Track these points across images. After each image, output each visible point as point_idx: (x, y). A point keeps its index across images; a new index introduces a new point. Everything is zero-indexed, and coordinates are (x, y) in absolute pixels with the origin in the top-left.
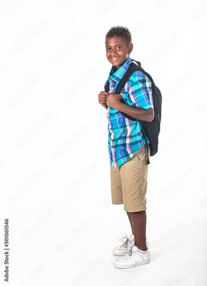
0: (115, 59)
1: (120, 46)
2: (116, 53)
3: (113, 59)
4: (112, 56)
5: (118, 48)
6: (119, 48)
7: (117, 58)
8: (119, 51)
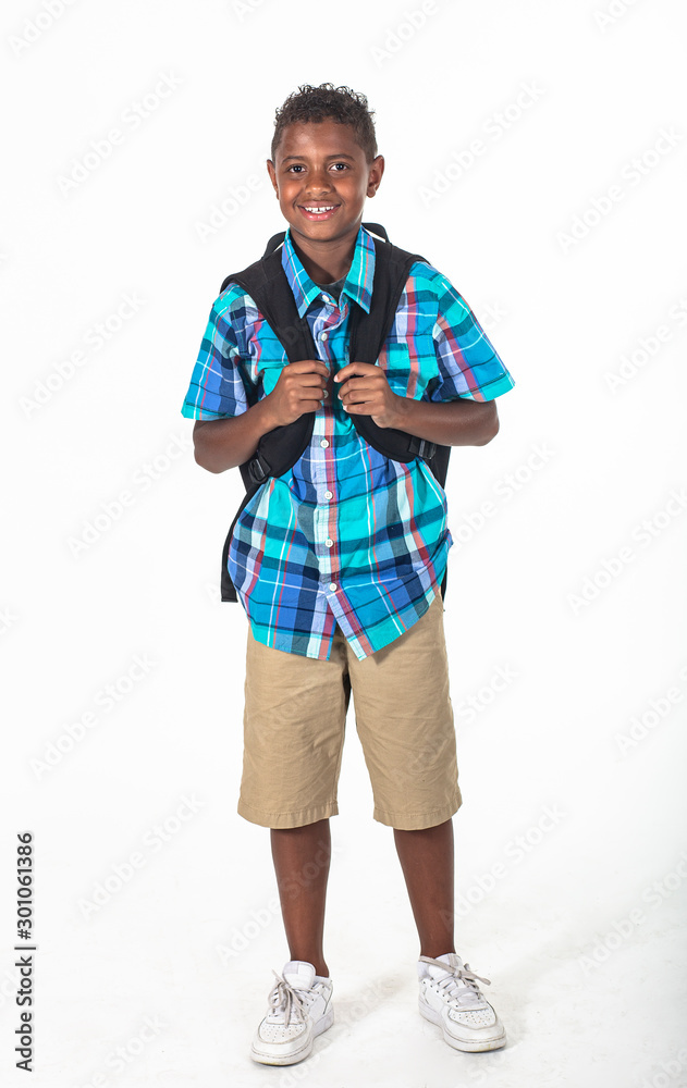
0: (323, 209)
1: (343, 160)
2: (327, 186)
3: (315, 210)
4: (309, 200)
5: (334, 168)
6: (340, 166)
7: (328, 208)
8: (340, 179)
